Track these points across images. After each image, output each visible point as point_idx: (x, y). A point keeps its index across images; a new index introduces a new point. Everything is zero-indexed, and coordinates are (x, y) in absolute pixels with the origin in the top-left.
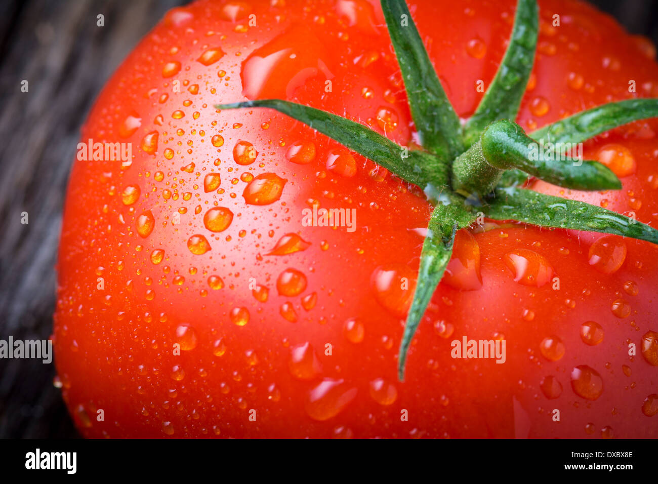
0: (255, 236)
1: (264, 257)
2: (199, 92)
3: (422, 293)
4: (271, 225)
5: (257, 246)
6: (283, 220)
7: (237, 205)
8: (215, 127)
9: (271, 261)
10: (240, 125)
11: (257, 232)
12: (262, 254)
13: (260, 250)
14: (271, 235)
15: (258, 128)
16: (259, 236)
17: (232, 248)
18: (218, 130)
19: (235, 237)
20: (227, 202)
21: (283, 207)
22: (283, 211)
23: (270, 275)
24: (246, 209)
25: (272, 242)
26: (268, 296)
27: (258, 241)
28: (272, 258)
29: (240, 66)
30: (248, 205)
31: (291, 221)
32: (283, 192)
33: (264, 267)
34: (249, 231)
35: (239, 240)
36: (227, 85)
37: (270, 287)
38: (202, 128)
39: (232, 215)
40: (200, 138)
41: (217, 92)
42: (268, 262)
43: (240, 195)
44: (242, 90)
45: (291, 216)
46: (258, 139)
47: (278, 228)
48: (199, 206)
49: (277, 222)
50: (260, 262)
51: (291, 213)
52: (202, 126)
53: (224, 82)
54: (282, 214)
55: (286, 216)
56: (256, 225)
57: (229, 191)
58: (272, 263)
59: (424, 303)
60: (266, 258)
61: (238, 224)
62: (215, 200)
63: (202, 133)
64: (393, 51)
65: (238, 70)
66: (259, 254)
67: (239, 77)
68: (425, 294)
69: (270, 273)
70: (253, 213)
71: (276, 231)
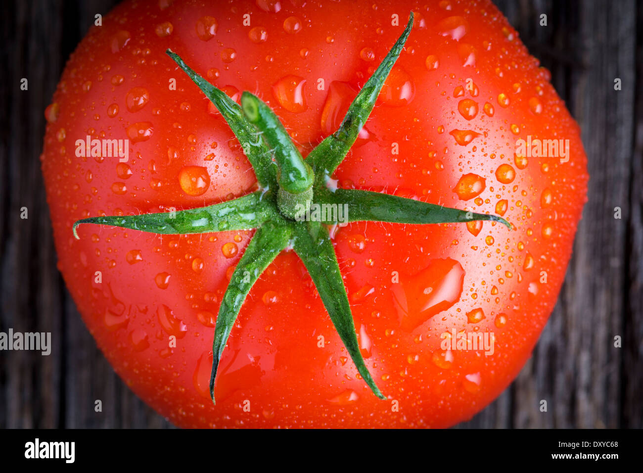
0: (486, 151)
1: (483, 134)
2: (492, 287)
3: (384, 71)
4: (473, 156)
5: (485, 143)
6: (465, 157)
7: (491, 181)
8: (489, 252)
9: (479, 129)
10: (472, 248)
11: (484, 153)
12: (483, 137)
13: (484, 140)
14: (475, 147)
15: (461, 243)
16: (483, 150)
17: (501, 148)
18: (488, 249)
19: (498, 155)
20: (497, 185)
21: (462, 168)
22: (463, 164)
23: (481, 119)
24: (487, 174)
25: (476, 142)
26: (484, 106)
27: (484, 146)
28: (477, 131)
29: (460, 298)
30: (484, 177)
31: (460, 155)
32: (458, 180)
33: (484, 127)
34: (488, 157)
35: (496, 152)
36: (474, 285)
37: (482, 111)
38: (497, 255)
39: (496, 174)
40: (500, 248)
41: (482, 281)
42: (481, 129)
43: (487, 189)
44: (465, 277)
45: (459, 159)
46: (462, 233)
47: (469, 152)
48: (514, 191)
49: (469, 157)
50: (485, 131)
51: (458, 161)
52: (497, 257)
53: (475, 288)
54: (464, 162)
55: (461, 160)
56: (483, 160)
57: (494, 194)
58: (478, 128)
59: (386, 62)
60: (481, 132)
61: (494, 164)
62: (504, 191)
63: (498, 251)
64: (346, 288)
65: (463, 296)
66: (486, 137)
67: (464, 289)
68: (382, 70)
69: (481, 121)
70: (482, 170)
71: (471, 150)
